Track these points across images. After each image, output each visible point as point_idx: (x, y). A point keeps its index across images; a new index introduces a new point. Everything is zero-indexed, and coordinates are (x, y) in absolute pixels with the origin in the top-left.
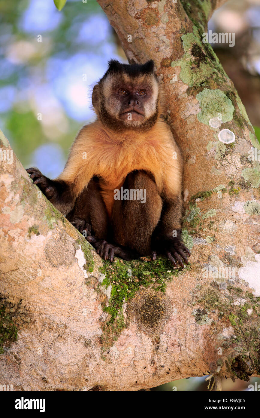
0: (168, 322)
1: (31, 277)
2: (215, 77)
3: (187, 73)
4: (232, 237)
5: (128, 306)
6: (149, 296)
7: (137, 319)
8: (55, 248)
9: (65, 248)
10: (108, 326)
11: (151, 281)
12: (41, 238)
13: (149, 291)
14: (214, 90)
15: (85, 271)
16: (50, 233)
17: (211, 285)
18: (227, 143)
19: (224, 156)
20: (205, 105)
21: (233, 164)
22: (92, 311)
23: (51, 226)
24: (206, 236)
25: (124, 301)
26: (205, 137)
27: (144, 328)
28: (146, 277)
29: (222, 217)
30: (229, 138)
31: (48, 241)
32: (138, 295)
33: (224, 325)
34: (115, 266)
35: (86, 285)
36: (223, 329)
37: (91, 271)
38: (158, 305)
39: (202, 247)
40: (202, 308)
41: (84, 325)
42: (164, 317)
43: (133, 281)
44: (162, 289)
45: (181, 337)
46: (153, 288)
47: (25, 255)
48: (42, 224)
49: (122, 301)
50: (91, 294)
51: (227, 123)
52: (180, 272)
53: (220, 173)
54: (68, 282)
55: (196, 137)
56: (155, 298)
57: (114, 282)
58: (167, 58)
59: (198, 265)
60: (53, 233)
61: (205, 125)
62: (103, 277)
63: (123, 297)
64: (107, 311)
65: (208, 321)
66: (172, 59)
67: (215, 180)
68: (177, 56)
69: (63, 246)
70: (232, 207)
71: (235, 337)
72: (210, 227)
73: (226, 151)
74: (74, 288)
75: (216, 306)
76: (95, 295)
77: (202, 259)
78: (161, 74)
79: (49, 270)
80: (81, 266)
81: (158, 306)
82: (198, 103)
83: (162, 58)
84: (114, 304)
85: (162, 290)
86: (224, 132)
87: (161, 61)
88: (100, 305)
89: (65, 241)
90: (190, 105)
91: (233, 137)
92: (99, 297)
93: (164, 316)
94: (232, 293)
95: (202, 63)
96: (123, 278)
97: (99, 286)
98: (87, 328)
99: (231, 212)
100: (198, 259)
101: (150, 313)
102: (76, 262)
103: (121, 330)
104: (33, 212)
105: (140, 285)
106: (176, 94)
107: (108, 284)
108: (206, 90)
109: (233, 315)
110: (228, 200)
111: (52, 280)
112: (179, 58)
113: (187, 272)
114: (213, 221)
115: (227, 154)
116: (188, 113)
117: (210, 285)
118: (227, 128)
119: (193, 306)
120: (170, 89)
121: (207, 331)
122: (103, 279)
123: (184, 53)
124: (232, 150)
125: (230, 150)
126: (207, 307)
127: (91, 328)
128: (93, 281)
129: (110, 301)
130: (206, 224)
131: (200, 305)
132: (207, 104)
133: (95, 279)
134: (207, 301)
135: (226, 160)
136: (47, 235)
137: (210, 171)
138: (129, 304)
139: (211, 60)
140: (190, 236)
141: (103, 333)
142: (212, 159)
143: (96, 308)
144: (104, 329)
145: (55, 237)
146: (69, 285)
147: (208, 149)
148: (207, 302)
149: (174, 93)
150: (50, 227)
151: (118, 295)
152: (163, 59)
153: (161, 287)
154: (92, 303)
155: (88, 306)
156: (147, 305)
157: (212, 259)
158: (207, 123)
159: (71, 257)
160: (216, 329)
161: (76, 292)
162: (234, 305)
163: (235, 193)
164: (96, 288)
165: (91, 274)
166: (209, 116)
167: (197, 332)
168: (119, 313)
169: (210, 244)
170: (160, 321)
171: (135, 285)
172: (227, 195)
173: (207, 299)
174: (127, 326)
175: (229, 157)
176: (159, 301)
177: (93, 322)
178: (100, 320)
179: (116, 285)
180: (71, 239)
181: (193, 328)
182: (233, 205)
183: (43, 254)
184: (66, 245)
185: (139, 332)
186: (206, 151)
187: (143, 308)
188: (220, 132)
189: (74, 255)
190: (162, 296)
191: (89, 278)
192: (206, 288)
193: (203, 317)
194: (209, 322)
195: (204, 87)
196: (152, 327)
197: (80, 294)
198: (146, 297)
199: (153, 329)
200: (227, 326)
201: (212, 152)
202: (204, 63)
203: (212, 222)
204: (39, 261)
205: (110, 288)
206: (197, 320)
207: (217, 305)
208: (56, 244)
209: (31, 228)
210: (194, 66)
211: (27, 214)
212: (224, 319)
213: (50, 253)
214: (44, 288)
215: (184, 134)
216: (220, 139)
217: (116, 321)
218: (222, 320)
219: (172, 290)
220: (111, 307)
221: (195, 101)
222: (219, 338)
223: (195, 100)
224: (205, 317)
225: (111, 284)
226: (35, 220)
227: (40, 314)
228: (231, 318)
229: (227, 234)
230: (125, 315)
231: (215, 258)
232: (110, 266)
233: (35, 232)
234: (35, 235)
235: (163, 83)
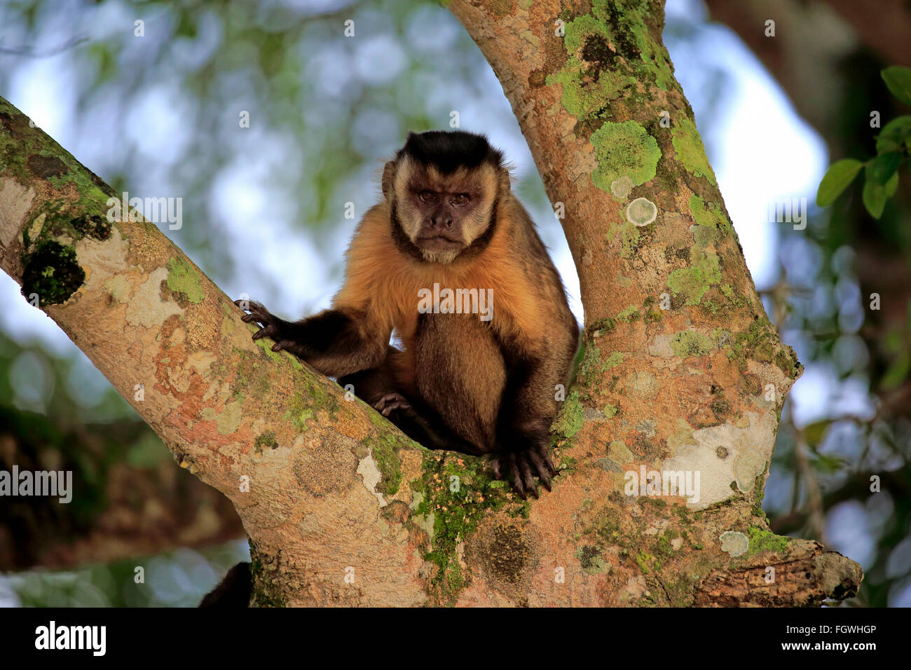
0: (537, 572)
1: (281, 517)
2: (628, 95)
3: (574, 96)
4: (651, 404)
5: (466, 547)
6: (501, 527)
7: (485, 570)
8: (313, 465)
9: (333, 462)
10: (434, 585)
11: (505, 499)
12: (283, 451)
13: (501, 517)
14: (623, 122)
15: (380, 495)
16: (300, 441)
17: (610, 498)
18: (641, 225)
19: (636, 251)
20: (605, 155)
21: (652, 264)
22: (402, 562)
23: (302, 426)
24: (604, 405)
25: (458, 539)
26: (604, 215)
27: (498, 584)
28: (496, 492)
29: (633, 366)
30: (645, 214)
31: (297, 456)
32: (482, 526)
33: (630, 572)
34: (444, 473)
35: (384, 520)
36: (627, 580)
37: (393, 493)
38: (517, 541)
39: (597, 427)
40: (592, 545)
41: (392, 587)
42: (531, 563)
43: (473, 501)
44: (522, 512)
45: (563, 597)
46: (508, 511)
47: (259, 483)
48: (282, 427)
49: (453, 540)
50: (395, 534)
51: (644, 185)
52: (555, 478)
53: (629, 282)
54: (349, 519)
55: (591, 215)
56: (512, 530)
57: (438, 506)
58: (537, 70)
59: (587, 461)
60: (307, 439)
61: (605, 193)
62: (420, 498)
63: (456, 532)
64: (430, 560)
65: (603, 566)
66: (546, 71)
67: (622, 297)
68: (555, 65)
69: (328, 459)
70: (650, 347)
71: (648, 594)
72: (611, 388)
73: (639, 241)
74: (362, 527)
75: (615, 539)
76: (406, 533)
77: (595, 450)
78: (532, 100)
79: (310, 504)
80: (371, 487)
81: (518, 544)
82: (594, 150)
83: (529, 70)
84: (442, 545)
85: (524, 516)
86: (636, 204)
87: (528, 76)
88: (417, 550)
89: (334, 448)
90: (580, 156)
91: (653, 212)
92: (413, 537)
93: (530, 560)
94: (647, 509)
95: (604, 71)
96: (456, 497)
97: (410, 517)
98: (399, 593)
99: (647, 356)
100: (589, 451)
101: (505, 558)
102: (360, 482)
103: (457, 591)
104: (260, 408)
105: (486, 508)
106: (557, 135)
107: (427, 512)
108: (607, 125)
109: (643, 553)
110: (643, 334)
111: (319, 518)
112: (560, 67)
113: (569, 476)
114: (616, 375)
115: (642, 247)
116: (577, 171)
117: (607, 499)
118: (642, 196)
119: (576, 541)
120: (549, 126)
121: (603, 585)
122: (418, 503)
123: (568, 57)
124: (650, 238)
125: (647, 238)
126: (599, 543)
127: (407, 591)
128: (398, 510)
129: (434, 540)
130: (605, 382)
131: (588, 539)
132: (609, 152)
133: (401, 505)
134: (599, 531)
135: (640, 257)
136: (293, 444)
137: (614, 280)
138: (467, 543)
139: (627, 60)
140: (580, 405)
141: (427, 599)
142: (616, 256)
143: (411, 556)
144: (428, 593)
145: (311, 445)
146: (352, 523)
147: (608, 239)
148: (599, 533)
149: (555, 132)
150: (299, 430)
151: (447, 530)
152: (532, 72)
153: (521, 510)
154: (400, 548)
155: (394, 555)
156: (499, 544)
157: (612, 449)
158: (607, 189)
159: (347, 477)
160: (617, 581)
161: (367, 533)
162: (646, 535)
163: (656, 320)
164: (405, 520)
165: (393, 498)
166: (611, 175)
167: (587, 588)
168: (450, 562)
169: (610, 419)
170: (524, 571)
171: (477, 508)
172: (641, 325)
173: (599, 527)
174: (468, 583)
175: (644, 252)
176: (519, 536)
177: (408, 581)
178: (420, 575)
179: (443, 511)
180: (348, 442)
181: (579, 579)
182: (652, 343)
183: (292, 478)
184: (336, 455)
185: (490, 592)
186: (607, 243)
187: (493, 549)
188: (630, 206)
189: (355, 470)
190: (523, 526)
191: (390, 505)
192: (599, 505)
193: (593, 560)
194: (605, 568)
195: (604, 119)
196: (512, 582)
197: (377, 536)
198: (497, 528)
199: (513, 584)
200: (635, 575)
201: (616, 244)
202: (608, 70)
203: (615, 379)
204: (288, 490)
205: (432, 517)
206: (584, 567)
207: (617, 537)
208: (315, 458)
209: (260, 438)
210: (587, 79)
211: (250, 415)
212: (628, 561)
213: (305, 474)
214: (308, 532)
215: (574, 209)
216: (629, 218)
217: (447, 576)
218: (627, 564)
219: (541, 512)
220: (437, 551)
221: (588, 148)
222: (621, 598)
223: (588, 146)
224: (597, 560)
225: (434, 511)
226: (266, 423)
227: (315, 574)
228: (639, 560)
229: (640, 399)
230: (463, 565)
231: (619, 446)
232: (436, 476)
233: (268, 444)
234: (270, 448)
235: (537, 115)
